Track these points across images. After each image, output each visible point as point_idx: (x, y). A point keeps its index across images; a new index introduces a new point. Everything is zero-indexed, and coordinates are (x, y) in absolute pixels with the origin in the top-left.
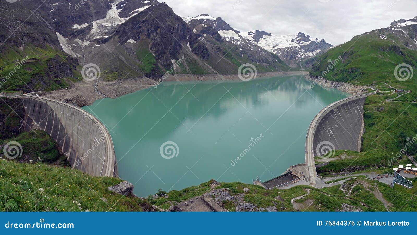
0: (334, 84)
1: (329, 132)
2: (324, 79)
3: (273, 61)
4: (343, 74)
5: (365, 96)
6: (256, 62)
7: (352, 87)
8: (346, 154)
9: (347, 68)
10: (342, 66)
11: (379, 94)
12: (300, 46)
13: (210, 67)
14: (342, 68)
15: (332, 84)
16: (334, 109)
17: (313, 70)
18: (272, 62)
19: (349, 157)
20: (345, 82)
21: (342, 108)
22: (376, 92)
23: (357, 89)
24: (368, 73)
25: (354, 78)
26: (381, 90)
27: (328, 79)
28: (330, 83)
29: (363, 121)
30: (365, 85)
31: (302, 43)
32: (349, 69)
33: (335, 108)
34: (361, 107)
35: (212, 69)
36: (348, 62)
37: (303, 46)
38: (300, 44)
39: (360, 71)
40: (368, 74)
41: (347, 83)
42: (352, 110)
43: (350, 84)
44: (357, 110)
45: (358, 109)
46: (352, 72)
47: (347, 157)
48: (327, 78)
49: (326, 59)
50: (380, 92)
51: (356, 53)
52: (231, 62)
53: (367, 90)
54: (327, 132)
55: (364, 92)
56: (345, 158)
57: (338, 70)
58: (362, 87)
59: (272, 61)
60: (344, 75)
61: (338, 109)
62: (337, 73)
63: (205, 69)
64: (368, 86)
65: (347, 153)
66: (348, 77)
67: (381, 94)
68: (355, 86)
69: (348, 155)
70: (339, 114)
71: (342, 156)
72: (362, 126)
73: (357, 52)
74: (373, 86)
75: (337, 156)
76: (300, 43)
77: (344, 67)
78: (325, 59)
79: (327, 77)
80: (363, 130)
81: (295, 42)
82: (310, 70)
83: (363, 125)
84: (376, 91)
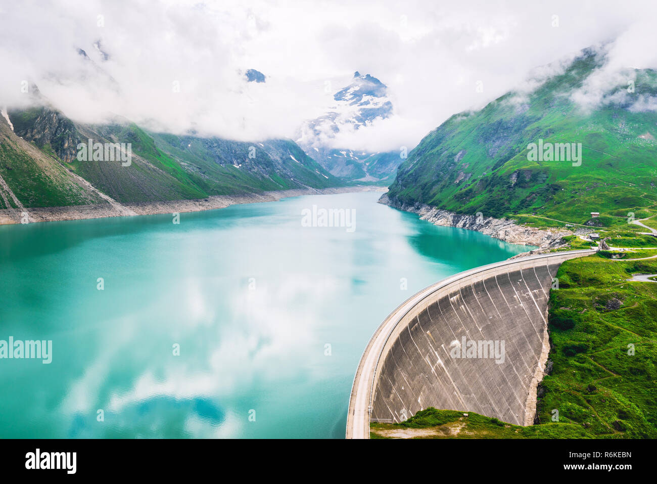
0: (463, 222)
1: (433, 361)
2: (431, 208)
3: (281, 158)
4: (491, 191)
5: (557, 259)
6: (232, 163)
7: (517, 232)
8: (464, 424)
9: (502, 171)
10: (488, 168)
11: (609, 255)
12: (361, 112)
13: (88, 184)
14: (489, 174)
15: (456, 222)
16: (452, 295)
17: (400, 182)
18: (280, 161)
19: (472, 434)
20: (495, 217)
21: (477, 293)
22: (596, 249)
23: (533, 239)
24: (572, 187)
25: (525, 204)
26: (616, 243)
27: (442, 208)
28: (451, 219)
29: (547, 336)
30: (563, 225)
31: (367, 103)
32: (510, 176)
33: (455, 294)
34: (541, 292)
35: (92, 188)
36: (506, 154)
37: (371, 109)
38: (362, 104)
39: (547, 182)
40: (574, 190)
41: (503, 219)
42: (512, 300)
43: (511, 221)
44: (528, 301)
45: (530, 298)
46: (521, 183)
47: (466, 432)
48: (441, 205)
49: (438, 148)
50: (612, 249)
51: (535, 125)
52: (152, 166)
53: (564, 240)
54: (427, 359)
55: (557, 247)
56: (458, 434)
57: (474, 180)
58: (553, 232)
59: (279, 159)
60: (494, 194)
61: (464, 297)
62: (471, 190)
63: (70, 190)
64: (572, 230)
65: (469, 423)
66: (507, 200)
67: (614, 257)
68: (529, 228)
69: (470, 428)
70: (468, 313)
71: (453, 428)
72: (543, 351)
73: (539, 119)
74: (589, 228)
75: (437, 427)
76: (362, 101)
77: (493, 170)
78: (436, 146)
79: (440, 202)
80: (546, 365)
81: (346, 98)
82: (392, 181)
83: (546, 348)
84: (595, 245)
